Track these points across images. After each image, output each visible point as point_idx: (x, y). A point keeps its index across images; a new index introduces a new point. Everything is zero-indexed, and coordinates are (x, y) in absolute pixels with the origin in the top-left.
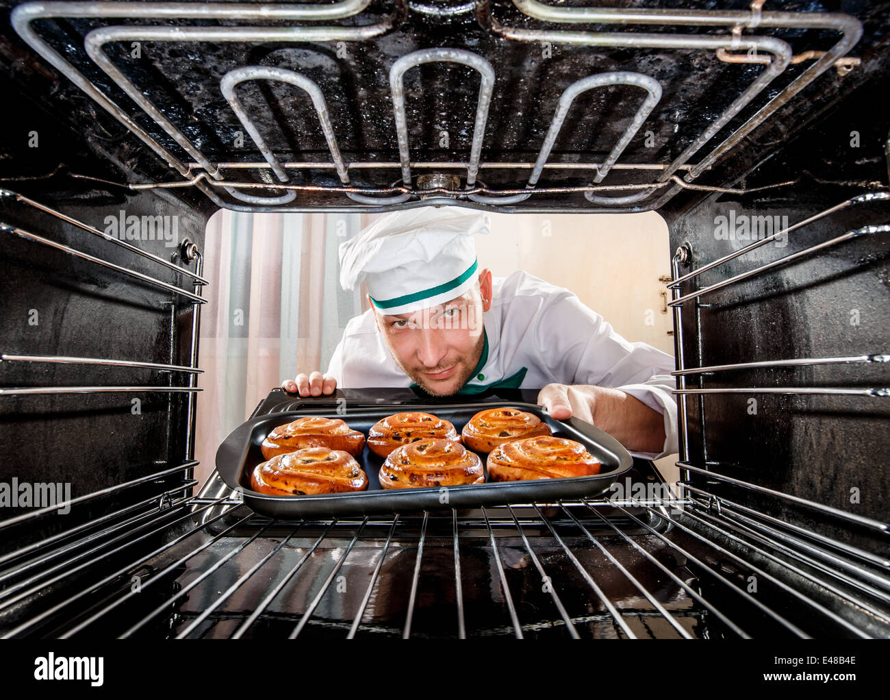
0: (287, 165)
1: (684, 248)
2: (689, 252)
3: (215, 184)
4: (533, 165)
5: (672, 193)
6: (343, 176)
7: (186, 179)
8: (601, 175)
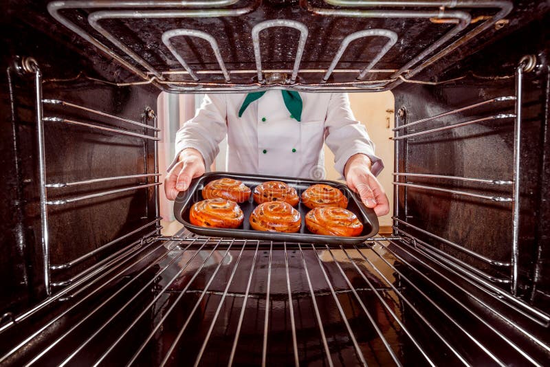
0: (198, 72)
1: (402, 110)
2: (404, 112)
3: (161, 82)
4: (326, 71)
5: (398, 83)
6: (227, 78)
7: (146, 80)
8: (362, 76)
